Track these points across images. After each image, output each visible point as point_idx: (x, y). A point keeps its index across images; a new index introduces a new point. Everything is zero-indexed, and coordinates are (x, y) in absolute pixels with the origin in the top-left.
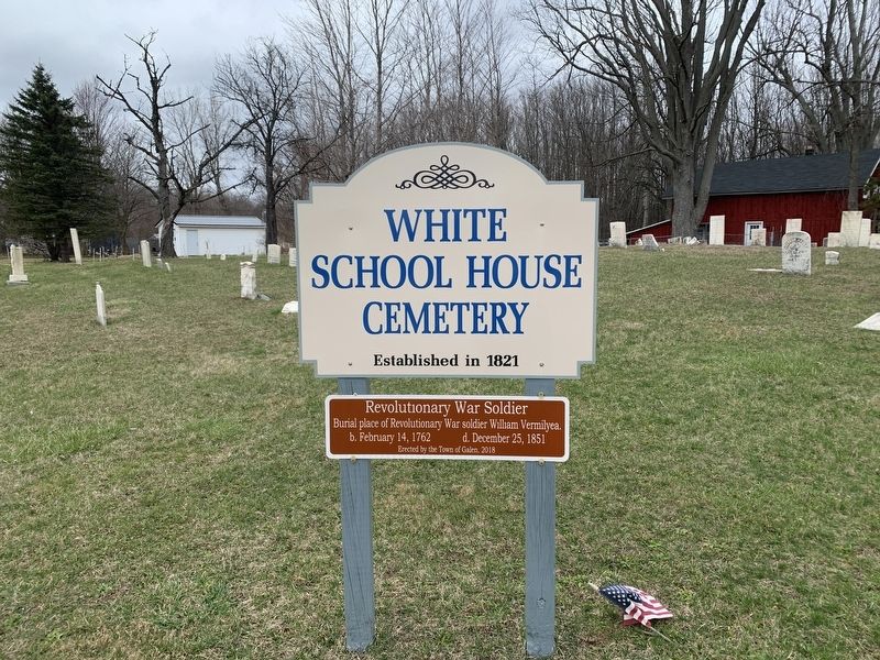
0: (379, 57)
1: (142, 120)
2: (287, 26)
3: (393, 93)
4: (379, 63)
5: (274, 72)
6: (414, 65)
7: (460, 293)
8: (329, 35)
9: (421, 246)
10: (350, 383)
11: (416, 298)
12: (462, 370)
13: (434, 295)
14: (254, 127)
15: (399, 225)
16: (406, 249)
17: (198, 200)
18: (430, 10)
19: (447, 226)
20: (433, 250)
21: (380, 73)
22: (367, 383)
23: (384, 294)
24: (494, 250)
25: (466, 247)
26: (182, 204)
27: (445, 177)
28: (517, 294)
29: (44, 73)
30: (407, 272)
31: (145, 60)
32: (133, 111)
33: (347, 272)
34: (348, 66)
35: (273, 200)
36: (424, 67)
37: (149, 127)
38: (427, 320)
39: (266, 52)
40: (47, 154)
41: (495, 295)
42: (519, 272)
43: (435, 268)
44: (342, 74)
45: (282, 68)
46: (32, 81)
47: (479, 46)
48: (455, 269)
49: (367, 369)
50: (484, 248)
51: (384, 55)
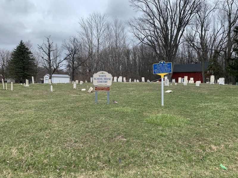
0: (98, 41)
1: (46, 54)
2: (78, 34)
3: (101, 48)
4: (98, 42)
5: (75, 43)
6: (106, 42)
7: (103, 80)
8: (87, 36)
9: (101, 77)
10: (96, 86)
11: (101, 81)
12: (103, 85)
13: (102, 80)
14: (70, 56)
15: (100, 76)
16: (100, 77)
17: (57, 71)
18: (110, 30)
19: (103, 76)
20: (102, 78)
21: (98, 44)
22: (97, 86)
23: (99, 80)
24: (105, 78)
25: (104, 77)
26: (54, 72)
27: (102, 73)
28: (107, 80)
29: (22, 42)
30: (100, 79)
31: (48, 41)
32: (44, 52)
33: (96, 79)
34: (91, 43)
35: (74, 71)
36: (108, 42)
37: (47, 55)
38: (101, 82)
39: (73, 39)
40: (23, 60)
41: (105, 80)
42: (107, 79)
43: (102, 79)
44: (90, 44)
45: (77, 43)
46: (20, 44)
47: (121, 38)
48: (103, 79)
49: (97, 85)
50: (105, 77)
51: (99, 40)
